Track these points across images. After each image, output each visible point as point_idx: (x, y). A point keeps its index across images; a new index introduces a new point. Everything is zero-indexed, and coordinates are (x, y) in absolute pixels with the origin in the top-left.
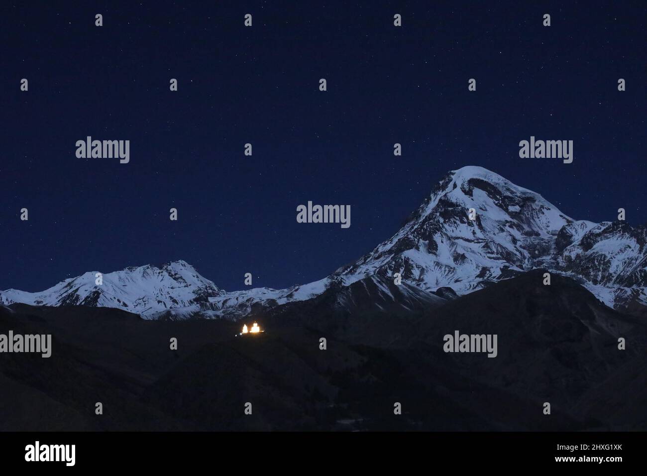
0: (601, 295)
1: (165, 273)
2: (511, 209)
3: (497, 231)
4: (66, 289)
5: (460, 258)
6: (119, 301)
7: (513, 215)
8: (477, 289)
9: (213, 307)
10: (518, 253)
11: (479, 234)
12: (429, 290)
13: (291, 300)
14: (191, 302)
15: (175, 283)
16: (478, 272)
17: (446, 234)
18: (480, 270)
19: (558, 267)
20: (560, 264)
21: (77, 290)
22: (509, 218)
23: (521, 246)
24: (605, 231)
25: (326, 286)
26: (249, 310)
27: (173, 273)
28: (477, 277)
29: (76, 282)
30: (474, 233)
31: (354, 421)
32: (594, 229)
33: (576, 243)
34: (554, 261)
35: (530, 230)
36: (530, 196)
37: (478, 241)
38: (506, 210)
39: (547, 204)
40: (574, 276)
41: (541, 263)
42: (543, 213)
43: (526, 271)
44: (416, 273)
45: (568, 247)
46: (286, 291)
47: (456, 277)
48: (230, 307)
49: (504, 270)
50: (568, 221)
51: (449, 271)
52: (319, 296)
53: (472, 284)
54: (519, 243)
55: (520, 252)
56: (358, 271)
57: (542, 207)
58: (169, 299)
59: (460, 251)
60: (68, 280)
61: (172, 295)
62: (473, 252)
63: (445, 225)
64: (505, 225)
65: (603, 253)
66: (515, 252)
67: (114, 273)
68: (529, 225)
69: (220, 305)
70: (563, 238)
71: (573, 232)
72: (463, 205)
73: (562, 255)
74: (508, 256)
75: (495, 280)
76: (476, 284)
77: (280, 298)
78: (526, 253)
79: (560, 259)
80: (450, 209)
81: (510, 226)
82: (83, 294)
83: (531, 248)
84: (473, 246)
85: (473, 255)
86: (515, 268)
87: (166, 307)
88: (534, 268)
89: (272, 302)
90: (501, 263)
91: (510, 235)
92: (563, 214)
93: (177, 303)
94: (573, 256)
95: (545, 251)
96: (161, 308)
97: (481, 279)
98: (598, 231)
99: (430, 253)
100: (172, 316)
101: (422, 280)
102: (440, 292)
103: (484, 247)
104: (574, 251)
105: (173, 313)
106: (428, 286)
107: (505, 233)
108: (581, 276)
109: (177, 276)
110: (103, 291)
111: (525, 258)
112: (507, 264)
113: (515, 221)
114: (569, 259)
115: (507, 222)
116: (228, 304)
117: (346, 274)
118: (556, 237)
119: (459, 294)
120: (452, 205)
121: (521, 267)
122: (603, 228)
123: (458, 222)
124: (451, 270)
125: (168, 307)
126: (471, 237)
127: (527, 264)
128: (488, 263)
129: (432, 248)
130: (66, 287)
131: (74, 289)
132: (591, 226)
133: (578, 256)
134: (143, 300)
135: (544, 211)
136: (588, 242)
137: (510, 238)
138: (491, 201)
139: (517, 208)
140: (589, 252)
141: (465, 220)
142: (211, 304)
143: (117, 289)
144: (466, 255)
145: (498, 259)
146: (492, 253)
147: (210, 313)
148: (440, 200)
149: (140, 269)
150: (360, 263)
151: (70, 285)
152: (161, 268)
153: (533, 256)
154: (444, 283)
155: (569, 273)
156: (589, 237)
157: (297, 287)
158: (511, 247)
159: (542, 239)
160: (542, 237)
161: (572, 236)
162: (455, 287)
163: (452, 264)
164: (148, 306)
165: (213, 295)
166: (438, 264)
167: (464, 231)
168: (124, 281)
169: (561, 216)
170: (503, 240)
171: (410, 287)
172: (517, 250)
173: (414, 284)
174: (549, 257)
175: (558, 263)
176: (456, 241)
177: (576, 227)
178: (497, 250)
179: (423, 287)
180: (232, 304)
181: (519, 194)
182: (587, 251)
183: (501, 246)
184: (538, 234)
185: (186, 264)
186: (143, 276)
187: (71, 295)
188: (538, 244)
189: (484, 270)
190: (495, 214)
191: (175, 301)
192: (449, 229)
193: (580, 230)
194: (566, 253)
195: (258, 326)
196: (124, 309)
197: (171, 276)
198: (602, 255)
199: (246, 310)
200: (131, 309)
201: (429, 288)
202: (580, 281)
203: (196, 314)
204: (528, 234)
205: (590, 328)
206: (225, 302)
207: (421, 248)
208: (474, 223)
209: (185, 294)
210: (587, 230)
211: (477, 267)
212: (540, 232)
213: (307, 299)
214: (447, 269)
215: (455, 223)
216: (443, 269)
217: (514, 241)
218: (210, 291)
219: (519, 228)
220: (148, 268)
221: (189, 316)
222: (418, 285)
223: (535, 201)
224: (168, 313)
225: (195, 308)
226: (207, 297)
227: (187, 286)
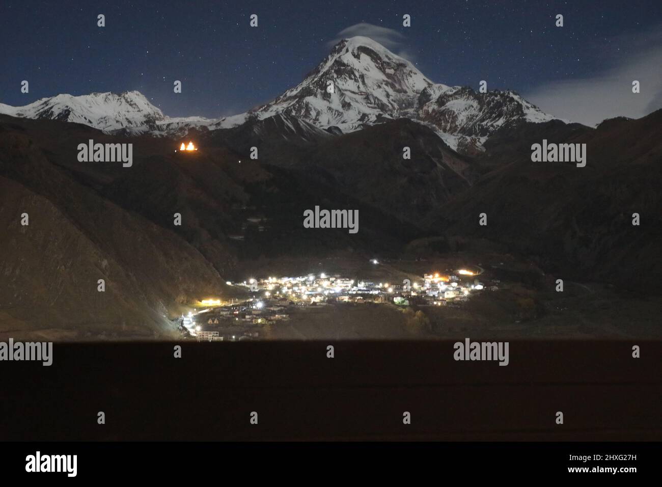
0: (448, 140)
1: (123, 100)
2: (388, 71)
3: (375, 87)
4: (42, 106)
5: (346, 105)
6: (85, 118)
7: (388, 76)
8: (359, 129)
9: (159, 128)
10: (390, 105)
11: (362, 88)
12: (322, 128)
13: (219, 128)
14: (142, 123)
15: (130, 108)
16: (359, 117)
17: (338, 87)
18: (361, 115)
19: (418, 118)
20: (421, 116)
21: (52, 108)
22: (386, 79)
23: (392, 100)
24: (455, 94)
25: (246, 118)
26: (187, 133)
27: (129, 100)
28: (358, 120)
29: (51, 101)
30: (359, 87)
31: (260, 220)
32: (448, 91)
33: (434, 101)
34: (416, 113)
35: (400, 88)
36: (402, 62)
37: (361, 93)
38: (384, 72)
39: (415, 70)
40: (430, 125)
41: (407, 113)
42: (411, 76)
43: (394, 119)
44: (313, 114)
45: (427, 104)
46: (215, 120)
47: (343, 119)
48: (172, 129)
49: (379, 117)
50: (429, 84)
51: (338, 114)
52: (240, 126)
53: (354, 125)
54: (391, 98)
55: (392, 104)
56: (271, 109)
57: (411, 72)
58: (125, 120)
59: (348, 100)
60: (44, 100)
61: (128, 117)
62: (357, 102)
63: (337, 80)
64: (382, 83)
65: (453, 109)
66: (388, 104)
67: (82, 96)
68: (400, 85)
69: (165, 127)
70: (424, 97)
71: (432, 92)
72: (352, 66)
73: (422, 108)
74: (382, 107)
75: (371, 124)
76: (357, 126)
77: (211, 125)
78: (396, 106)
79: (421, 112)
80: (342, 68)
81: (386, 85)
82: (56, 111)
83: (400, 102)
84: (358, 97)
85: (357, 104)
86: (387, 116)
87: (122, 125)
88: (401, 117)
89: (204, 128)
90: (377, 112)
91: (386, 91)
92: (425, 78)
93: (132, 124)
94: (430, 111)
95: (410, 105)
96: (119, 127)
97: (361, 123)
98: (451, 93)
99: (325, 100)
100: (127, 133)
101: (318, 120)
102: (330, 130)
103: (365, 98)
104: (431, 107)
105: (128, 131)
106: (322, 124)
107: (381, 89)
108: (435, 126)
109: (132, 103)
110: (73, 110)
111: (394, 108)
112: (381, 113)
113: (390, 81)
114: (427, 113)
115: (384, 81)
116: (170, 127)
117: (262, 111)
118: (419, 95)
119: (344, 132)
120: (344, 65)
121: (391, 115)
122: (454, 91)
123: (348, 78)
124: (340, 114)
125: (124, 127)
126: (357, 91)
127: (395, 114)
128: (367, 110)
129: (326, 96)
130: (43, 104)
131: (49, 106)
132: (445, 88)
133: (434, 110)
134: (104, 119)
135: (412, 74)
136: (442, 101)
137: (385, 93)
138: (373, 64)
139: (391, 71)
140: (443, 108)
141: (353, 77)
142: (158, 126)
143: (84, 109)
144: (352, 104)
145: (375, 108)
146: (371, 103)
147: (157, 132)
148: (336, 61)
149: (103, 95)
150: (272, 103)
151: (46, 103)
152: (120, 95)
153: (401, 108)
154: (333, 123)
155: (426, 123)
156: (443, 97)
157: (224, 118)
158: (385, 100)
159: (409, 96)
160: (408, 94)
161: (431, 95)
162: (342, 127)
163: (341, 110)
164: (108, 124)
165: (160, 119)
166: (330, 109)
167: (350, 85)
168: (90, 104)
169: (424, 80)
170: (379, 94)
171: (308, 124)
172: (390, 103)
173: (311, 122)
174: (413, 109)
175: (419, 115)
176: (345, 92)
177: (435, 89)
178: (375, 101)
179: (318, 125)
180: (174, 128)
181: (394, 61)
182: (441, 107)
183: (378, 99)
184: (405, 92)
185: (140, 94)
186: (105, 101)
187: (47, 111)
188: (406, 99)
189: (364, 116)
190: (375, 75)
191: (130, 122)
192: (340, 83)
193: (437, 91)
194: (425, 108)
195: (193, 144)
196: (89, 125)
197: (128, 102)
198: (451, 111)
199: (184, 132)
200: (95, 125)
201: (322, 126)
202: (434, 129)
203: (146, 133)
204: (399, 91)
205: (438, 165)
206: (169, 125)
207: (319, 96)
208: (359, 80)
209: (138, 118)
210: (442, 92)
211: (359, 113)
212: (407, 90)
213: (231, 127)
214: (337, 113)
215: (345, 78)
216: (334, 113)
217: (388, 95)
218: (157, 116)
219: (393, 86)
220: (109, 94)
221: (140, 134)
222: (315, 123)
223: (406, 67)
224: (124, 130)
225: (145, 128)
226: (155, 120)
227: (139, 111)
